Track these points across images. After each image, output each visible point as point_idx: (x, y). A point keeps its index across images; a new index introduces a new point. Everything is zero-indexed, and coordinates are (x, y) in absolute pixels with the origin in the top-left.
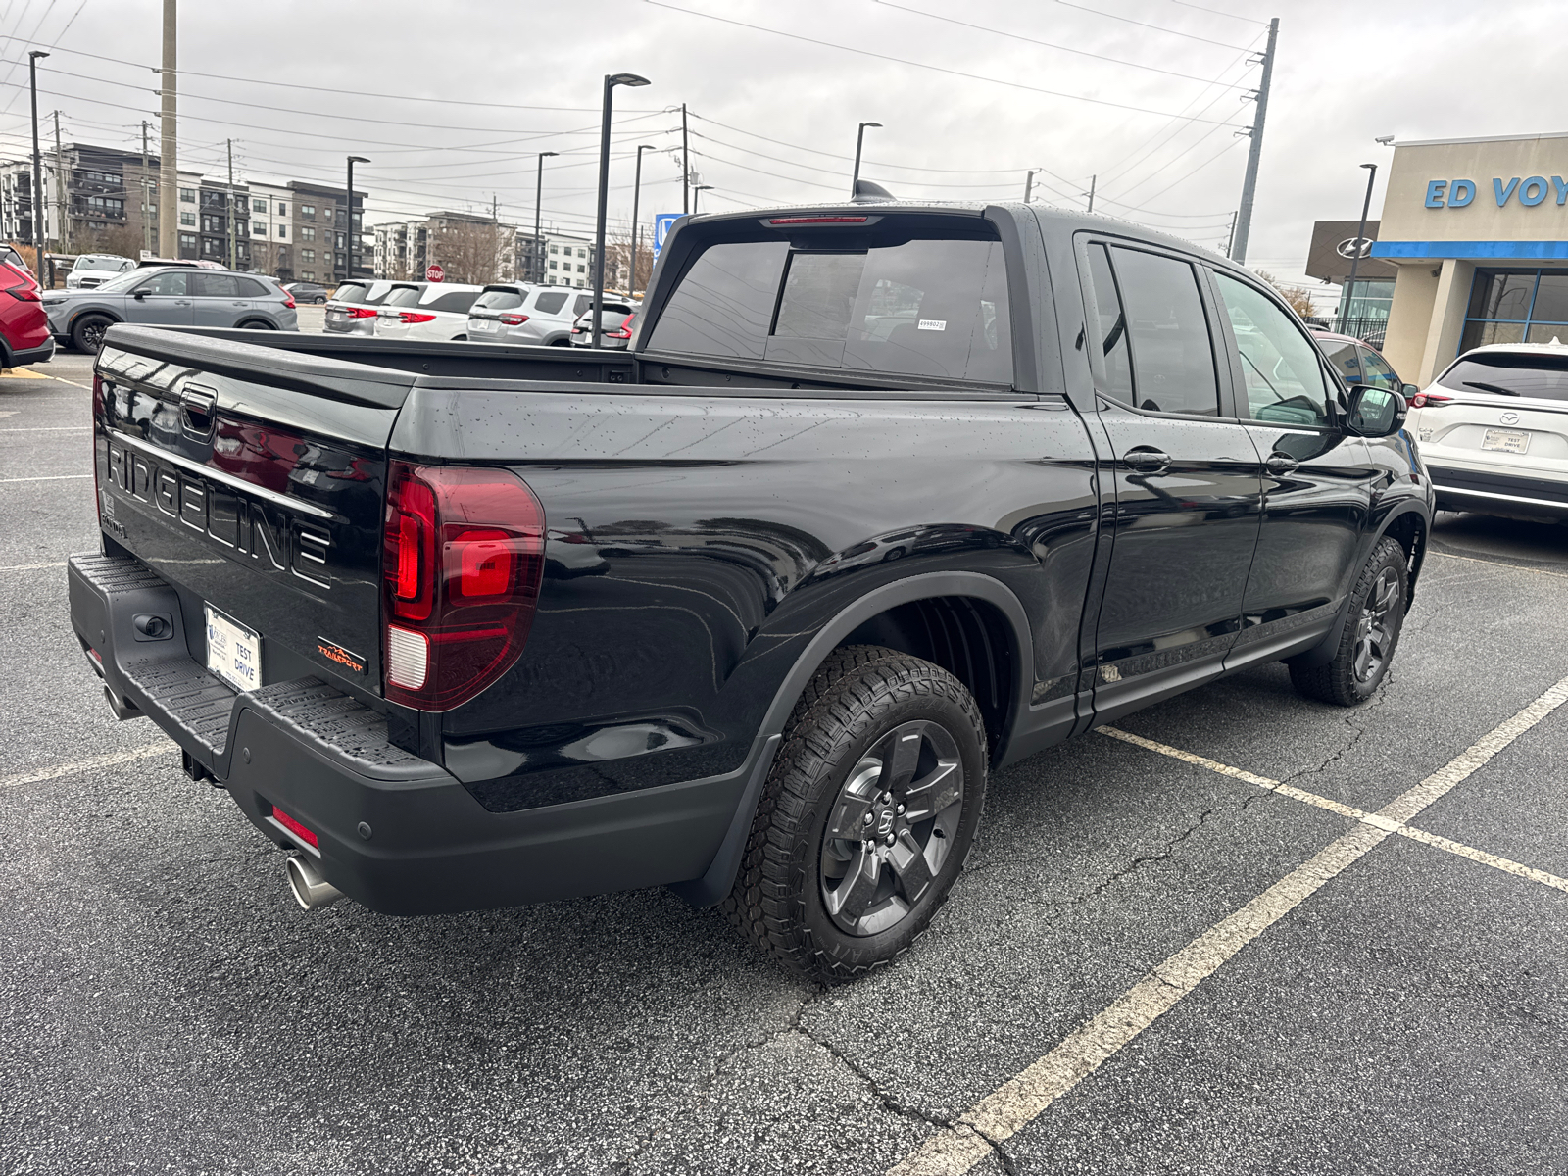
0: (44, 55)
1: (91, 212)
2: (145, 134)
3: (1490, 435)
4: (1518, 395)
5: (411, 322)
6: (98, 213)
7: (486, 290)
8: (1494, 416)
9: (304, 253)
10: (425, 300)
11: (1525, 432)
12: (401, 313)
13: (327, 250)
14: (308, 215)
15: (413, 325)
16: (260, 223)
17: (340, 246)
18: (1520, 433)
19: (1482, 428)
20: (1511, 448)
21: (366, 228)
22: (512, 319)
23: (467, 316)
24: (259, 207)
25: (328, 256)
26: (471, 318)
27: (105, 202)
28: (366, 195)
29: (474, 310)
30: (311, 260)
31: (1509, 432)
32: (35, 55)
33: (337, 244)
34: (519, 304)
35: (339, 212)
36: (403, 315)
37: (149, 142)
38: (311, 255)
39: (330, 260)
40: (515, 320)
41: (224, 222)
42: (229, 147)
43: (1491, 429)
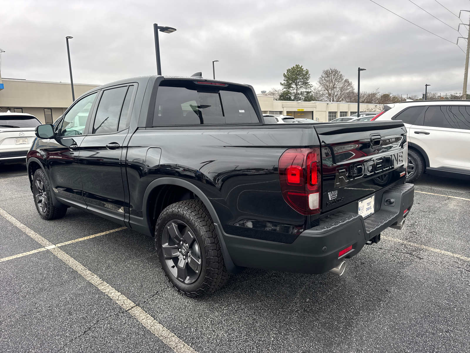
3: (17, 140)
4: (19, 127)
8: (17, 134)
11: (26, 138)
18: (25, 138)
19: (14, 138)
20: (25, 143)
31: (22, 138)
43: (17, 138)
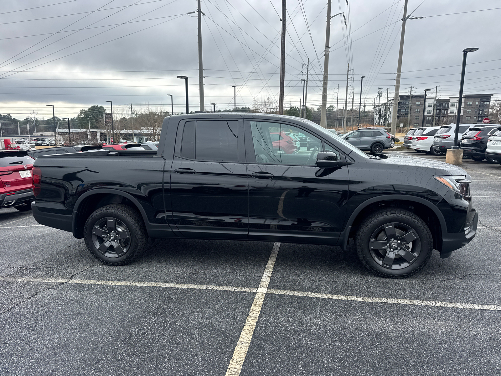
0: (364, 77)
1: (401, 114)
2: (411, 90)
5: (419, 140)
6: (403, 114)
7: (441, 127)
9: (467, 118)
10: (425, 133)
12: (417, 137)
13: (475, 115)
14: (470, 105)
15: (420, 141)
16: (452, 110)
17: (481, 114)
21: (491, 106)
22: (444, 137)
23: (433, 137)
24: (453, 105)
25: (475, 118)
26: (434, 137)
27: (405, 110)
28: (492, 95)
29: (436, 135)
30: (469, 120)
32: (362, 77)
33: (479, 113)
34: (447, 131)
35: (481, 102)
36: (417, 138)
37: (412, 92)
38: (469, 118)
39: (476, 119)
40: (446, 137)
41: (440, 112)
42: (436, 89)
